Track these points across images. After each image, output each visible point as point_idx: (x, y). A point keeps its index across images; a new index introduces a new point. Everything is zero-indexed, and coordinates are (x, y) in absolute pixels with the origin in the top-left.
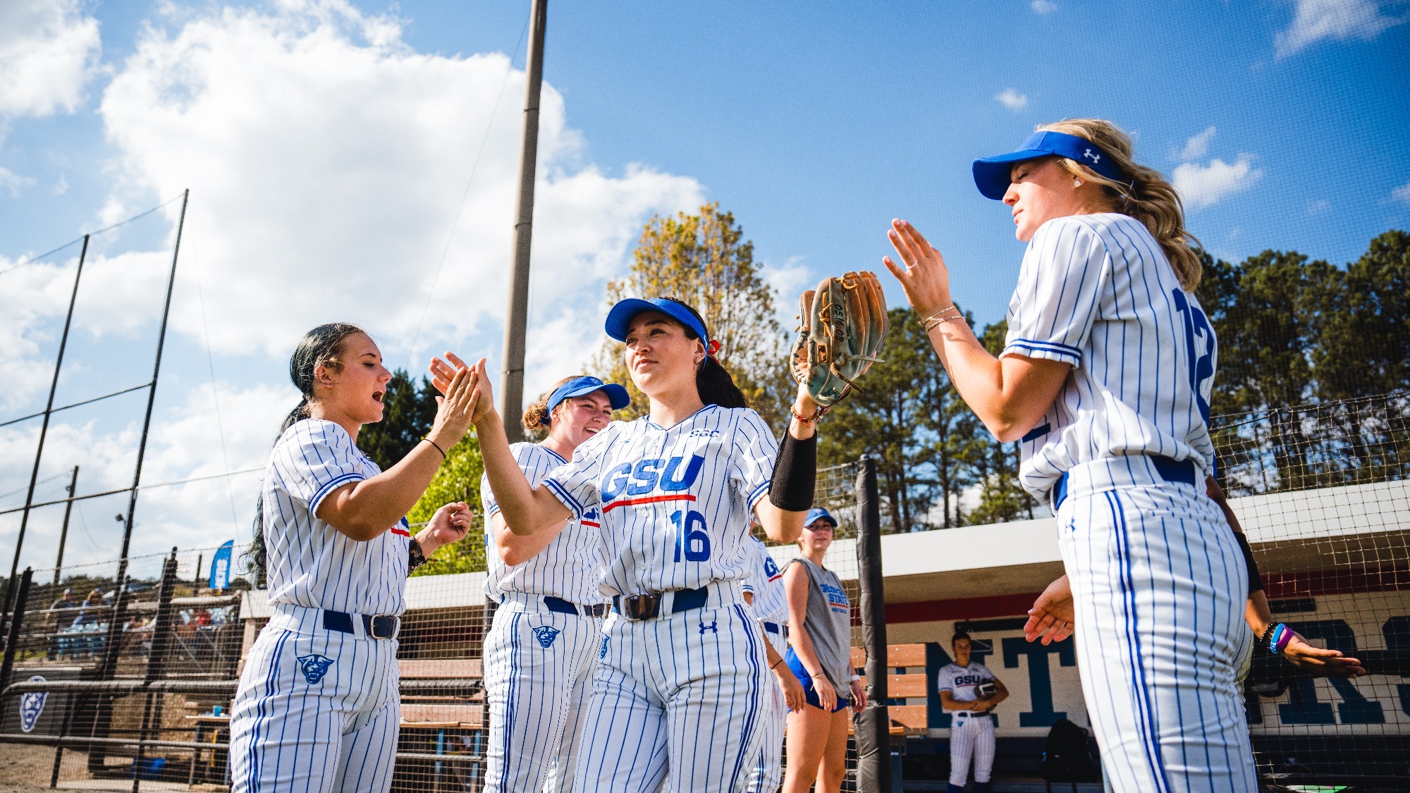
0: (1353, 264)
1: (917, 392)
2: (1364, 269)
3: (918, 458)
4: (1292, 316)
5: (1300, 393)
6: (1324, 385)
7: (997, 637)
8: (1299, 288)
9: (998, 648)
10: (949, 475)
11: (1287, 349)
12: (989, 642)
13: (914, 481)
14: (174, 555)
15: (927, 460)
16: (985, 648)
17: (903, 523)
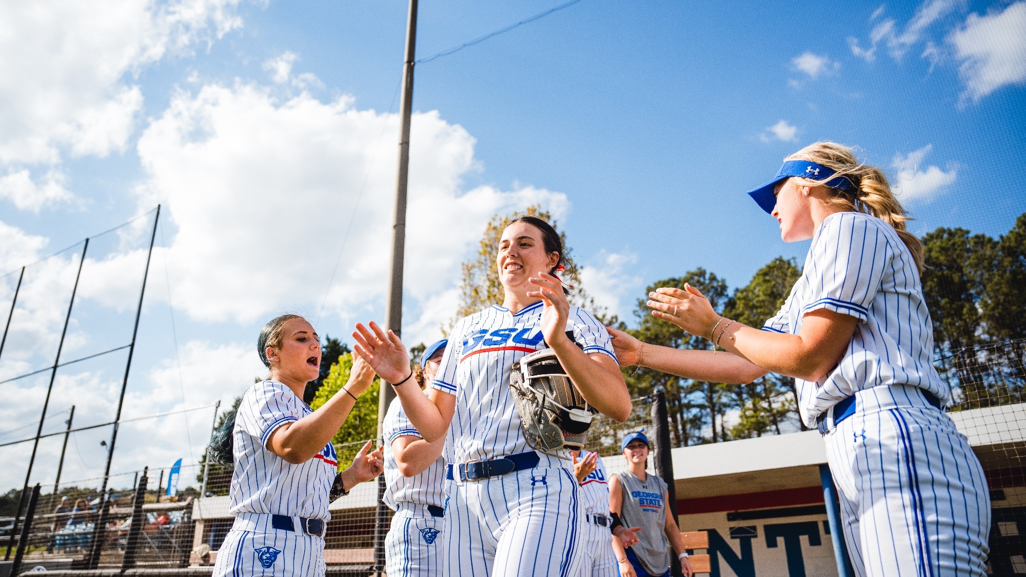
0: (1004, 235)
1: (688, 338)
2: (1013, 239)
3: (691, 388)
4: (963, 275)
5: (974, 331)
6: (991, 325)
7: (760, 524)
8: (966, 255)
9: (761, 532)
10: (715, 400)
11: (960, 300)
12: (754, 528)
13: (689, 406)
14: (145, 473)
15: (697, 390)
16: (750, 533)
17: (682, 437)
